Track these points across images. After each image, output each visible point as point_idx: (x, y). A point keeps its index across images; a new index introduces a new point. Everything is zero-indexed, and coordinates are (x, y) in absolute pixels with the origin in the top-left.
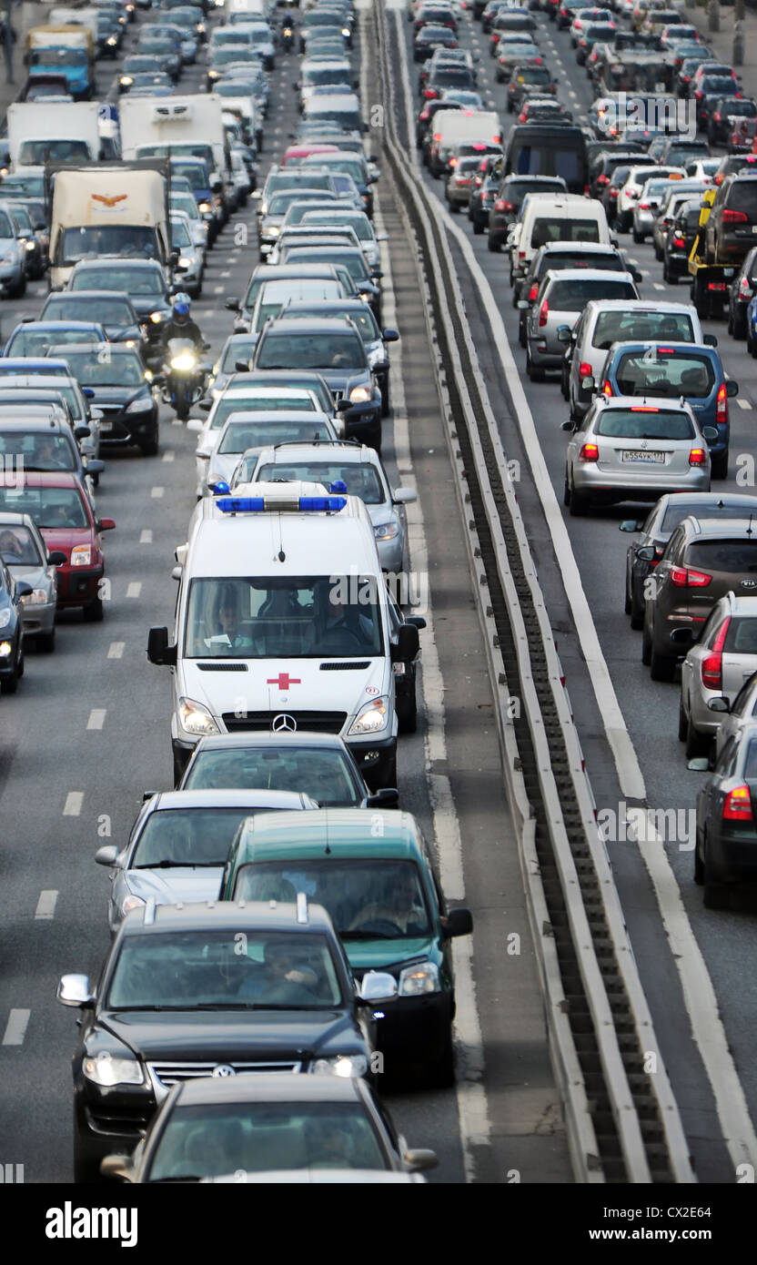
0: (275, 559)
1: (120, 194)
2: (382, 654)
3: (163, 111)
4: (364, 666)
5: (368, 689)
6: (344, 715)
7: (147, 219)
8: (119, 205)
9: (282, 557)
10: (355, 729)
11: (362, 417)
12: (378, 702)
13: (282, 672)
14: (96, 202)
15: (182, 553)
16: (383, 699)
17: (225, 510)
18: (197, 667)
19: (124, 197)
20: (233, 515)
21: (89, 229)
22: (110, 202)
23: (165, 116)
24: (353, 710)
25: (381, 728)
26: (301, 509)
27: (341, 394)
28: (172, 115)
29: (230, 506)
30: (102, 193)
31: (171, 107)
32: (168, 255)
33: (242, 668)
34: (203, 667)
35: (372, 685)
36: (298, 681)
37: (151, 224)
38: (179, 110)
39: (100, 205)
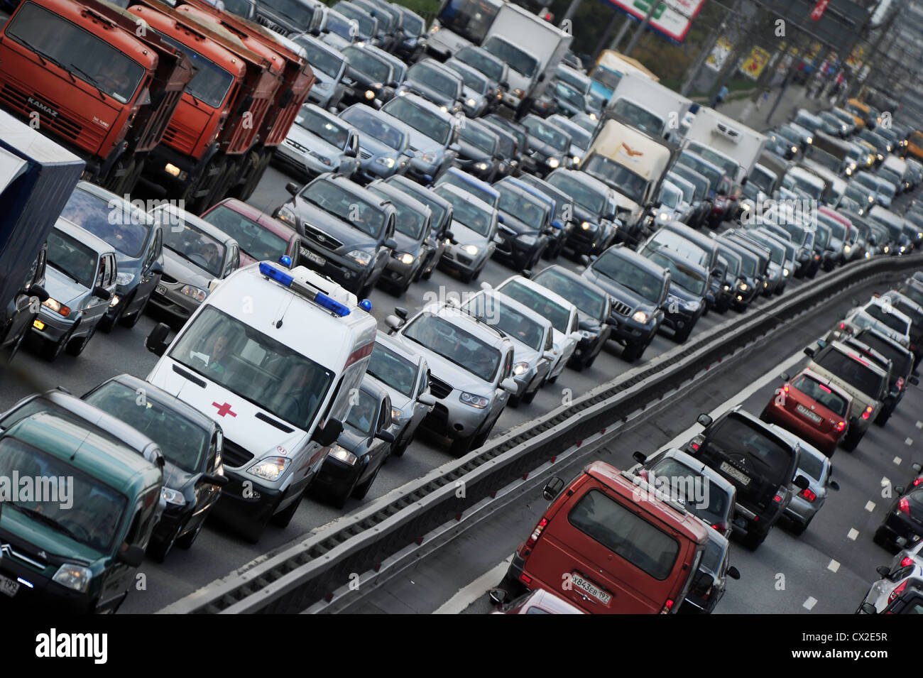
0: (273, 324)
1: (640, 151)
2: (306, 429)
3: (723, 129)
4: (289, 430)
5: (279, 448)
6: (252, 456)
7: (647, 175)
8: (635, 157)
9: (279, 325)
10: (253, 470)
11: (634, 331)
12: (281, 461)
13: (228, 403)
14: (623, 148)
15: (214, 284)
16: (286, 460)
17: (262, 272)
18: (171, 367)
19: (640, 154)
20: (267, 279)
21: (610, 161)
22: (631, 153)
23: (721, 132)
24: (260, 455)
25: (272, 479)
26: (315, 301)
27: (629, 310)
28: (726, 134)
29: (267, 271)
30: (630, 145)
31: (728, 129)
32: (649, 202)
33: (203, 385)
34: (176, 369)
35: (284, 447)
36: (234, 415)
37: (648, 178)
38: (732, 133)
39: (624, 151)
